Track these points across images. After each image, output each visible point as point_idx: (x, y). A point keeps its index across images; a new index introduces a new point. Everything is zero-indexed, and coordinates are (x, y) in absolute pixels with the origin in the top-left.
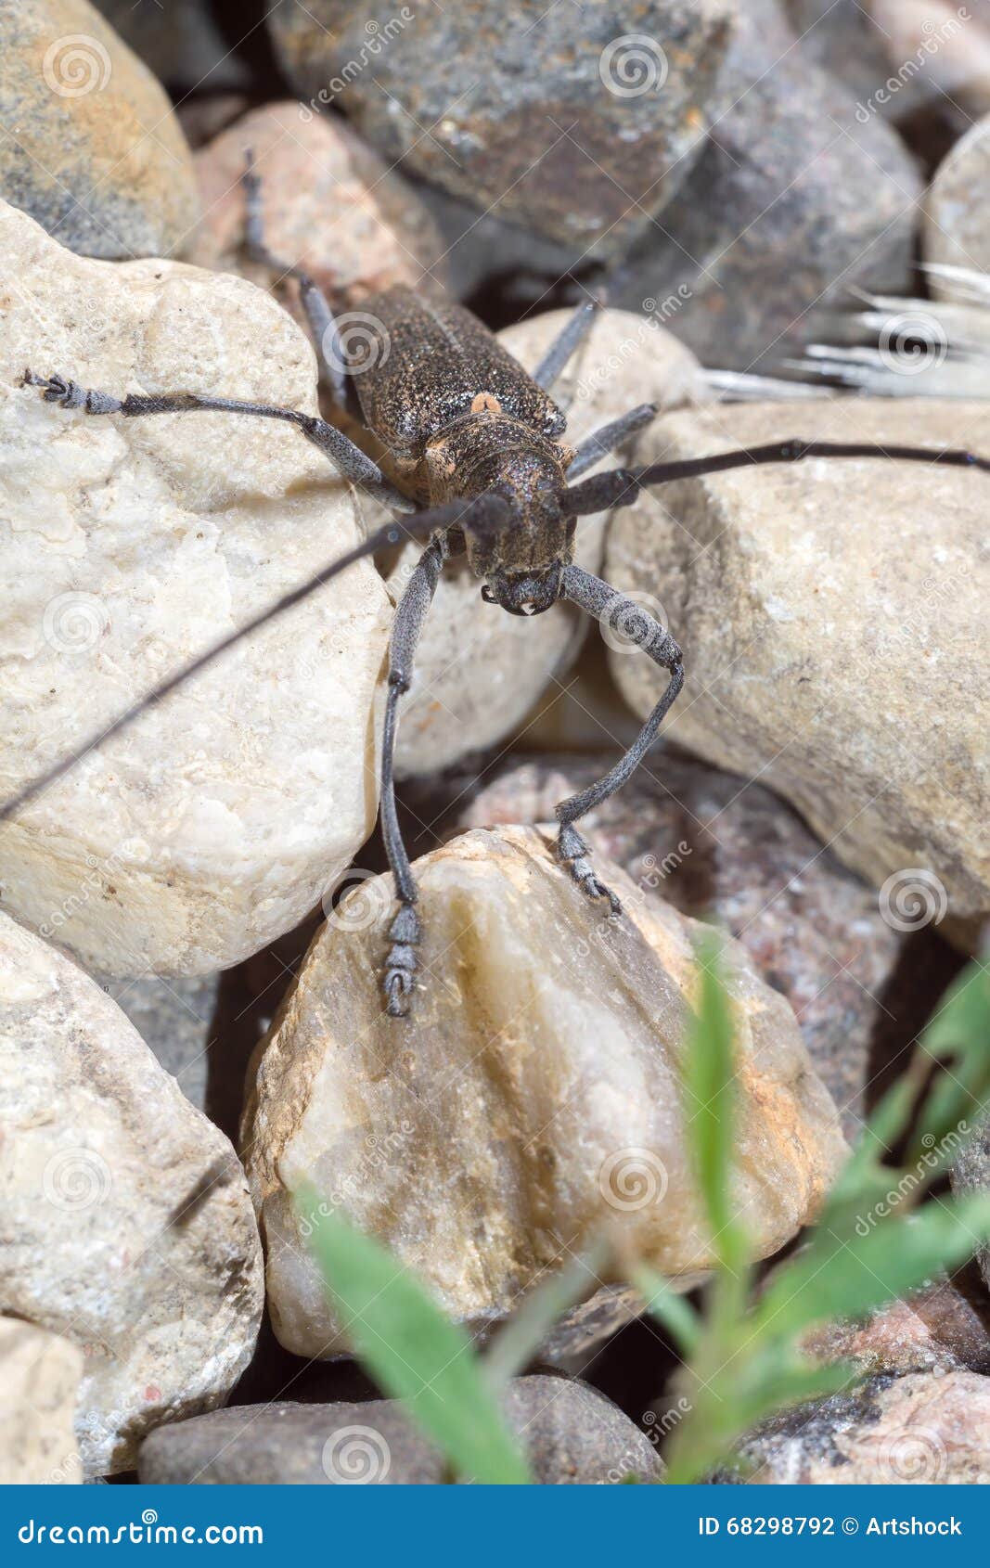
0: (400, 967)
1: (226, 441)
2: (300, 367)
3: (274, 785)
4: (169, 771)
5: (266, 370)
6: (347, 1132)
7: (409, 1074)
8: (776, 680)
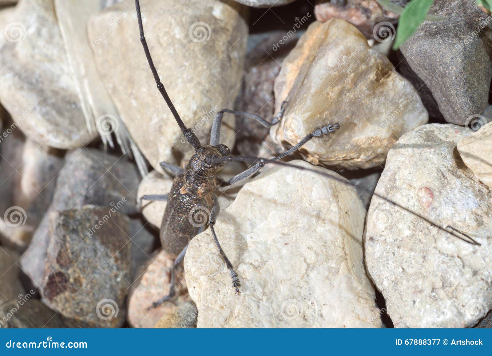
0: (327, 130)
1: (226, 244)
2: (198, 238)
3: (301, 184)
4: (312, 210)
5: (204, 244)
6: (372, 124)
7: (350, 116)
8: (211, 99)
